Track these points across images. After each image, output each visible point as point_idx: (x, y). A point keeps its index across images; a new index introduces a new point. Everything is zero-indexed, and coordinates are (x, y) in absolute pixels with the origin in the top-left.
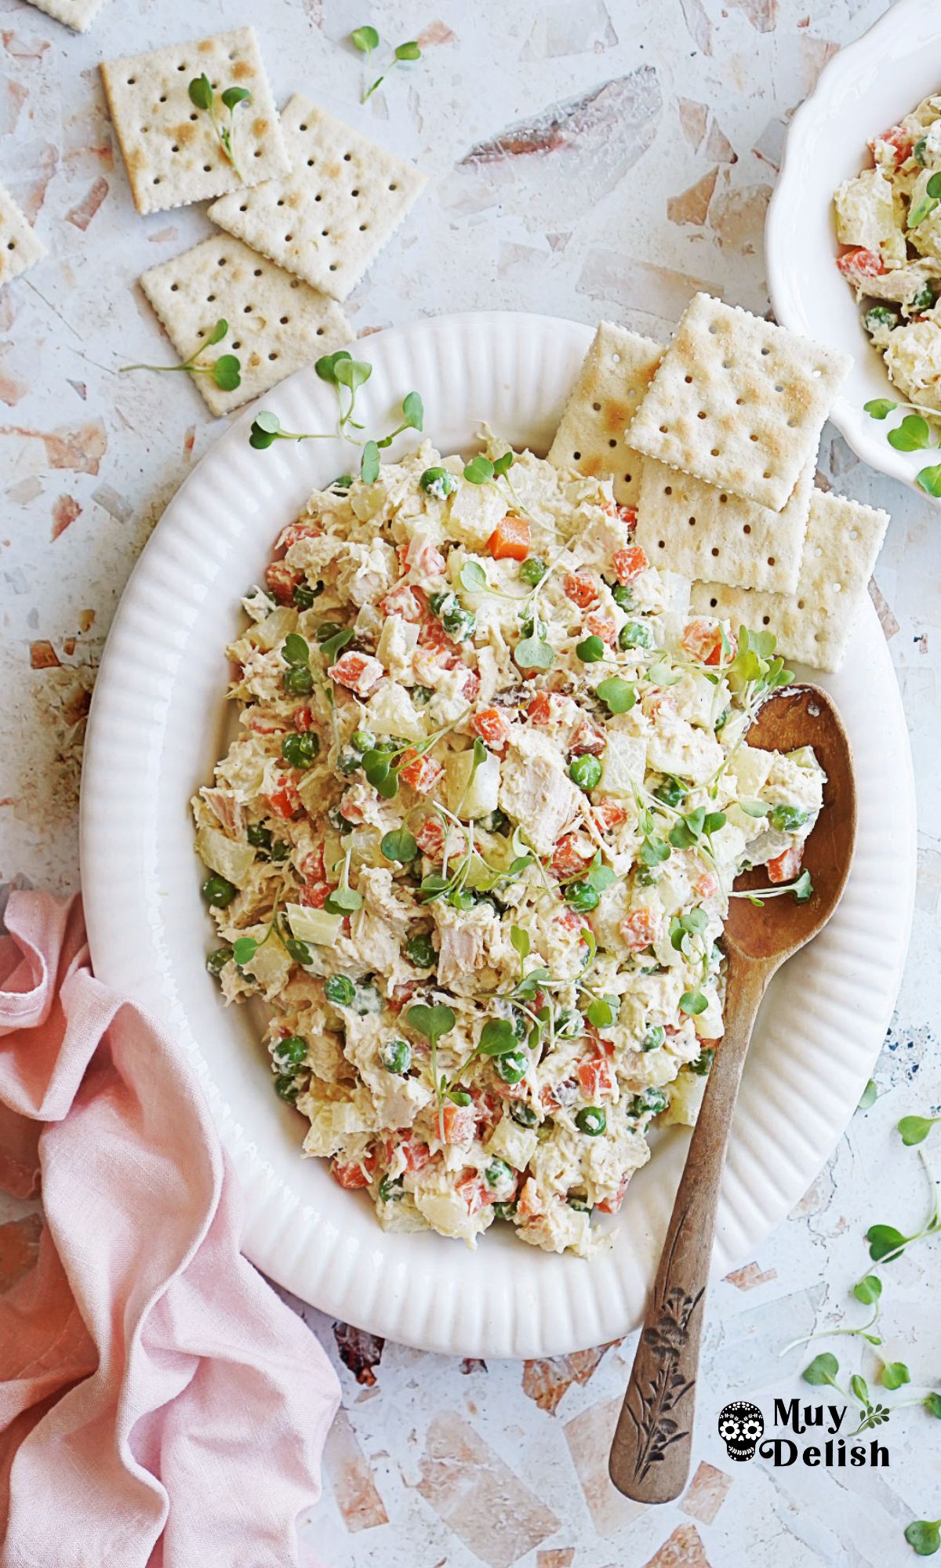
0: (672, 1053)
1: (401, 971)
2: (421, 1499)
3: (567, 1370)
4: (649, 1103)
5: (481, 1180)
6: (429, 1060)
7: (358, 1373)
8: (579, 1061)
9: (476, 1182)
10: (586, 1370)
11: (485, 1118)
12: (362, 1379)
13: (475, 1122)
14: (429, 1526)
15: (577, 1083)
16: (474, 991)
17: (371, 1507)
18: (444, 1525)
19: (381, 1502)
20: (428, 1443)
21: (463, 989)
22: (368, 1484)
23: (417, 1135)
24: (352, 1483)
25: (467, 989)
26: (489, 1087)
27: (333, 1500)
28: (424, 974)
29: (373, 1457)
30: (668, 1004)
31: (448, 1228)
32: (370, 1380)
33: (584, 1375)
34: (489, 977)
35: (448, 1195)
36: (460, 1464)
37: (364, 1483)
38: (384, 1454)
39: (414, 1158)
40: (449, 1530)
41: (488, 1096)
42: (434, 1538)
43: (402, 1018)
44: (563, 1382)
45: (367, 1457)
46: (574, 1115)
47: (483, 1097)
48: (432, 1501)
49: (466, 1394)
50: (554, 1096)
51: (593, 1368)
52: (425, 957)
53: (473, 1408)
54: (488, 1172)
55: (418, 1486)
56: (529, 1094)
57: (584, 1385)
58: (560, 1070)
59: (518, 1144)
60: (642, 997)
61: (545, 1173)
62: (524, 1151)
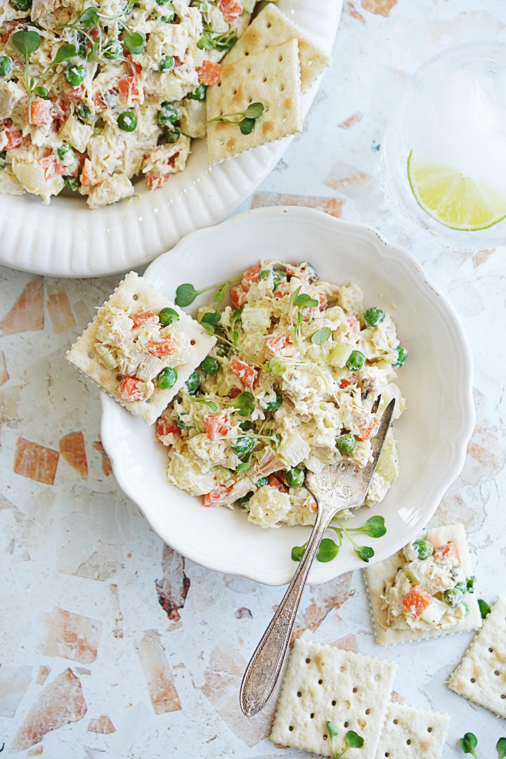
0: (180, 78)
1: (9, 12)
2: (204, 696)
3: (304, 621)
4: (165, 115)
5: (55, 156)
6: (24, 71)
7: (169, 612)
8: (119, 78)
9: (52, 157)
10: (316, 622)
11: (59, 116)
12: (171, 616)
13: (53, 117)
14: (207, 714)
15: (118, 92)
16: (54, 27)
17: (171, 699)
18: (217, 714)
19: (178, 697)
20: (211, 661)
21: (47, 24)
22: (170, 684)
23: (16, 125)
24: (160, 682)
25: (50, 24)
26: (62, 94)
27: (147, 692)
28: (23, 15)
29: (174, 667)
30: (177, 41)
31: (32, 186)
32: (176, 618)
33: (314, 625)
34: (64, 16)
35: (32, 163)
36: (230, 676)
37: (168, 683)
38: (182, 665)
39: (13, 139)
40: (220, 718)
41: (63, 101)
42: (210, 722)
43: (8, 44)
44: (301, 629)
45: (171, 667)
46: (117, 117)
47: (58, 101)
48: (210, 698)
49: (237, 632)
50: (102, 99)
51: (320, 621)
52: (24, 3)
53: (241, 641)
54: (59, 151)
55: (202, 688)
56: (86, 96)
57: (314, 632)
58: (107, 83)
59: (79, 134)
60: (160, 35)
61: (97, 156)
62: (83, 139)
